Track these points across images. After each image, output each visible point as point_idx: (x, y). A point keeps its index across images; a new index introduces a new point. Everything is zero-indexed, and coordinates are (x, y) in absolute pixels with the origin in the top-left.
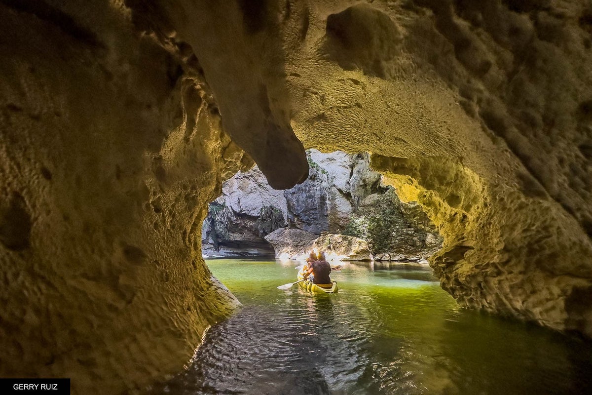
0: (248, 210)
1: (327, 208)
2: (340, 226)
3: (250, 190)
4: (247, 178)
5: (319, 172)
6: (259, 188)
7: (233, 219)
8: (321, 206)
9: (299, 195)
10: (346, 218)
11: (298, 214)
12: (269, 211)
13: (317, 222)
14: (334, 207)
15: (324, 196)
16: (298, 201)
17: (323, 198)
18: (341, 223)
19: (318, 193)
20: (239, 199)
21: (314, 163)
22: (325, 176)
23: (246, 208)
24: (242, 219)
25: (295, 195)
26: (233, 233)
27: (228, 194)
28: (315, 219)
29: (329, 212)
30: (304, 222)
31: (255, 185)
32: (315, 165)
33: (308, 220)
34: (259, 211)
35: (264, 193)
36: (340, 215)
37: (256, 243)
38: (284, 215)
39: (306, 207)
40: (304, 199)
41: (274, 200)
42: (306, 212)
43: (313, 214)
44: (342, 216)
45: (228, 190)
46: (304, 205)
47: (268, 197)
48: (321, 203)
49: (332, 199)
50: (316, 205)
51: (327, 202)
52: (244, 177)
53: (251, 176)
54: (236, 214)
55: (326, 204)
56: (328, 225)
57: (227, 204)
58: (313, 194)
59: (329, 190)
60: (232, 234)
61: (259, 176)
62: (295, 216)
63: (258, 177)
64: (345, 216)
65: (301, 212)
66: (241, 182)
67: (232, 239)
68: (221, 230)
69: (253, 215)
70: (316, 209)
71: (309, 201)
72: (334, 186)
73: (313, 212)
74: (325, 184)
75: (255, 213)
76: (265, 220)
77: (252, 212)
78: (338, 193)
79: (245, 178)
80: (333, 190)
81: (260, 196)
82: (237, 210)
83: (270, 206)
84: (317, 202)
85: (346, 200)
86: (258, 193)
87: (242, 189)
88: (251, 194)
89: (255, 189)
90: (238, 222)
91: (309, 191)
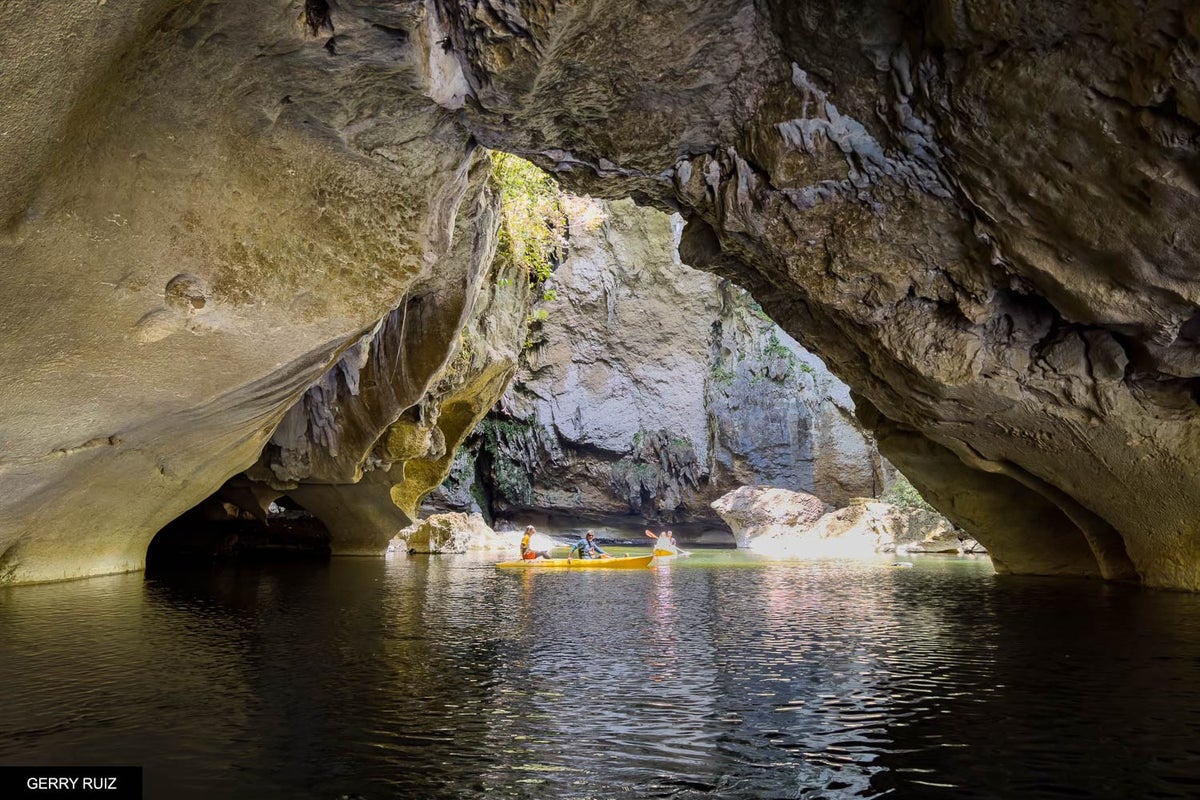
0: (601, 438)
1: (813, 444)
2: (841, 484)
3: (610, 391)
4: (605, 362)
5: (795, 368)
6: (634, 389)
7: (557, 455)
8: (800, 440)
9: (748, 414)
10: (855, 467)
11: (746, 454)
12: (656, 440)
13: (788, 473)
14: (828, 443)
15: (805, 420)
16: (745, 426)
17: (803, 425)
18: (843, 477)
19: (792, 412)
20: (578, 409)
21: (785, 349)
22: (808, 376)
23: (596, 432)
24: (578, 456)
25: (737, 412)
26: (547, 488)
27: (548, 396)
28: (785, 466)
29: (816, 453)
30: (757, 471)
31: (625, 380)
32: (788, 353)
33: (767, 467)
34: (630, 440)
35: (647, 401)
36: (842, 460)
37: (607, 513)
38: (697, 454)
39: (765, 440)
40: (762, 423)
41: (674, 419)
42: (764, 450)
43: (781, 455)
44: (846, 462)
45: (547, 387)
46: (760, 435)
47: (657, 410)
48: (799, 432)
49: (824, 426)
50: (789, 437)
51: (813, 431)
52: (597, 360)
53: (617, 359)
54: (565, 443)
55: (811, 435)
56: (812, 481)
57: (544, 419)
58: (782, 414)
59: (817, 407)
60: (544, 492)
61: (639, 362)
62: (737, 457)
63: (636, 363)
64: (851, 462)
65: (753, 450)
66: (588, 371)
67: (543, 503)
68: (514, 481)
69: (612, 448)
70: (788, 445)
71: (773, 427)
72: (830, 399)
73: (781, 450)
74: (808, 395)
75: (618, 446)
76: (644, 461)
77: (611, 441)
78: (837, 414)
79: (600, 363)
80: (826, 408)
81: (633, 406)
82: (572, 434)
83: (661, 431)
84: (792, 429)
85: (854, 429)
86: (631, 400)
87: (589, 387)
88: (612, 399)
89: (624, 389)
90: (566, 464)
91: (771, 406)
